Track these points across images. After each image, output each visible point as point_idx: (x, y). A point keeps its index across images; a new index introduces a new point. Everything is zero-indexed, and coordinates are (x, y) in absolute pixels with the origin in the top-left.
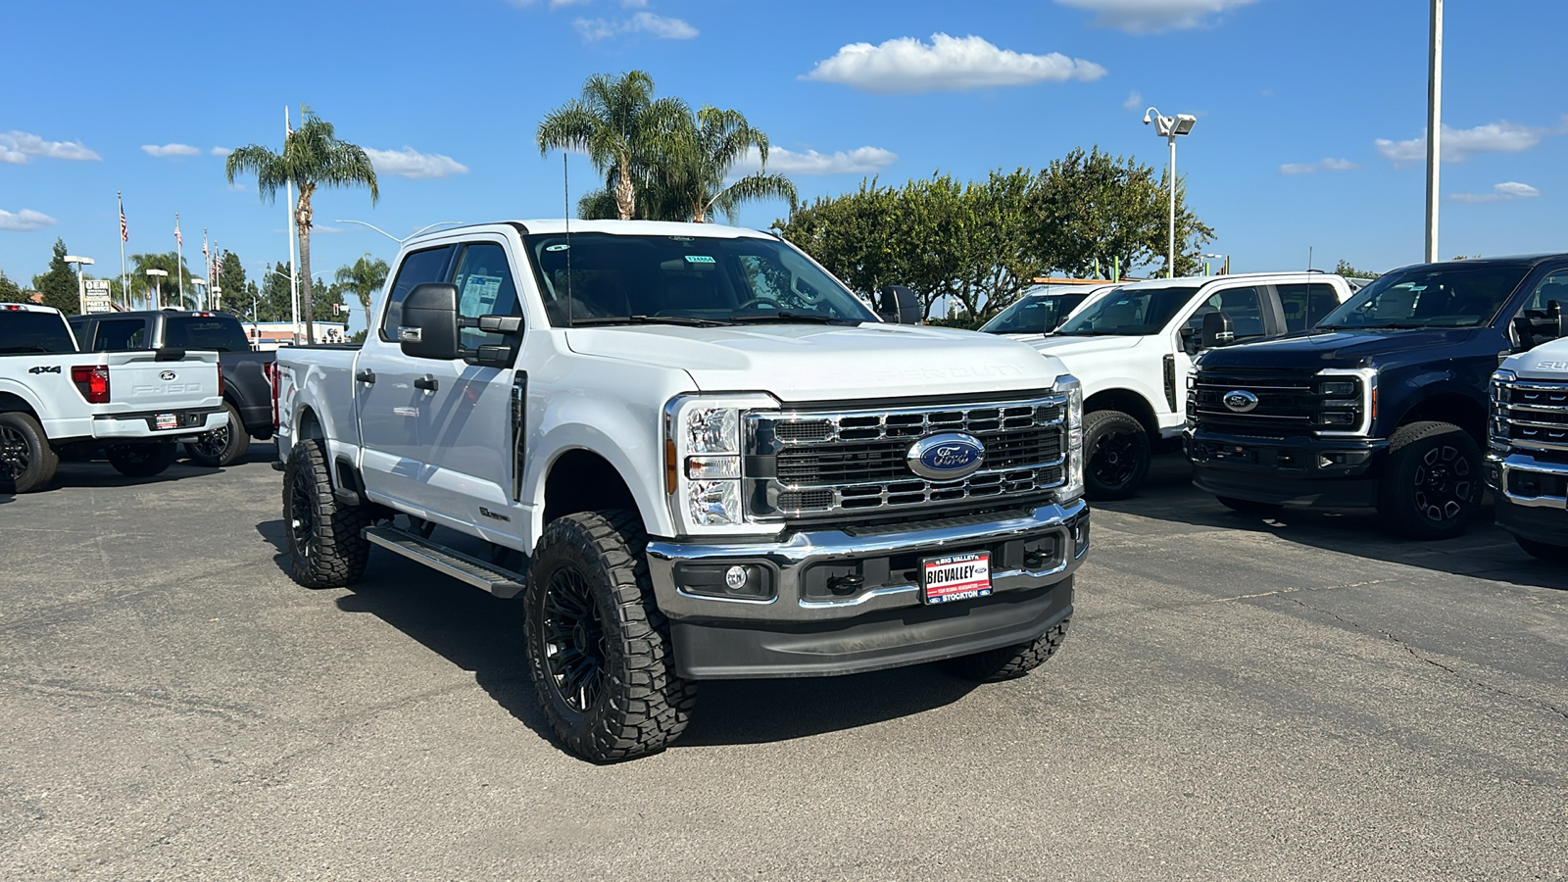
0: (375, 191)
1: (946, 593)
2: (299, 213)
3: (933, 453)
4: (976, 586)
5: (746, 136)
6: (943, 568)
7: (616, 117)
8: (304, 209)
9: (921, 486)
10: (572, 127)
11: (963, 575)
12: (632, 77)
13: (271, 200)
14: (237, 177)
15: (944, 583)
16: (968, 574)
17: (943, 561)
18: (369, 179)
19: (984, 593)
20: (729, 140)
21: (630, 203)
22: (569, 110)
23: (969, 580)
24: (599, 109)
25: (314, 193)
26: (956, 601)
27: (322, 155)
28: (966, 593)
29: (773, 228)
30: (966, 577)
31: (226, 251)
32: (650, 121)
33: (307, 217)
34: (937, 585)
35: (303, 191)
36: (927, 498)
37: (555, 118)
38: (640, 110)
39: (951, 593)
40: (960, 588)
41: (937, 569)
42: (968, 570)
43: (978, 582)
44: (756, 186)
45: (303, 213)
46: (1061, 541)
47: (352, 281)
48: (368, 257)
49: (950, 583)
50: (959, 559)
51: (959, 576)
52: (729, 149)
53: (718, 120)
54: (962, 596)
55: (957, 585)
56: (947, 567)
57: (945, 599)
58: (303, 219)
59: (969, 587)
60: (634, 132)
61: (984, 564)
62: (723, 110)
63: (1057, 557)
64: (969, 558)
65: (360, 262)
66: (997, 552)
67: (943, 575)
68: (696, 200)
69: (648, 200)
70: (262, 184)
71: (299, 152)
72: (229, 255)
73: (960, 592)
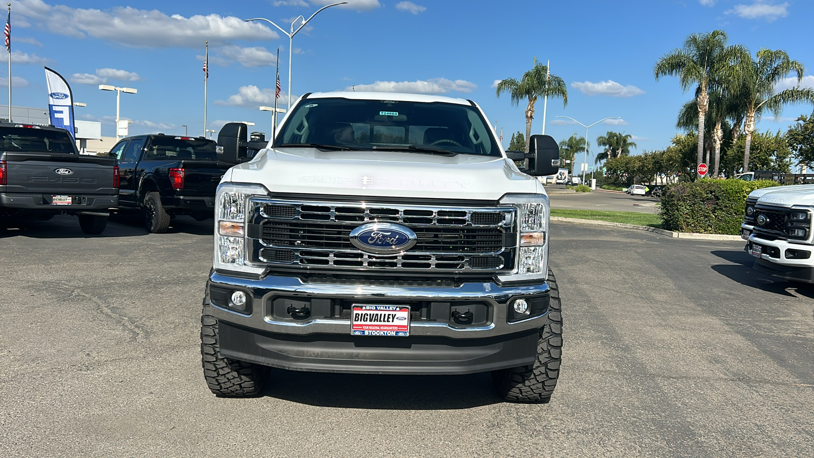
0: (566, 100)
1: (369, 330)
2: (528, 112)
3: (368, 235)
4: (396, 328)
5: (788, 65)
6: (369, 312)
7: (702, 56)
8: (530, 110)
9: (361, 256)
10: (674, 65)
11: (386, 319)
12: (714, 34)
13: (517, 104)
14: (501, 94)
15: (368, 323)
16: (391, 320)
17: (368, 308)
18: (563, 94)
19: (401, 334)
20: (776, 68)
21: (706, 105)
22: (673, 54)
23: (391, 323)
24: (693, 53)
25: (536, 102)
26: (376, 337)
27: (541, 83)
28: (385, 332)
29: (798, 120)
30: (388, 321)
31: (518, 132)
32: (722, 58)
33: (531, 114)
34: (362, 323)
35: (530, 100)
36: (365, 264)
37: (665, 59)
38: (716, 52)
39: (372, 330)
40: (382, 328)
41: (364, 312)
42: (391, 316)
43: (399, 326)
44: (792, 95)
45: (529, 112)
46: (490, 309)
47: (566, 148)
48: (576, 135)
49: (373, 323)
50: (382, 308)
51: (382, 319)
52: (775, 74)
53: (769, 57)
54: (382, 333)
55: (380, 326)
56: (372, 312)
57: (366, 333)
58: (529, 115)
59: (391, 328)
60: (711, 64)
61: (405, 314)
62: (773, 50)
63: (487, 320)
64: (391, 309)
65: (571, 139)
66: (417, 307)
67: (368, 317)
68: (750, 104)
69: (718, 104)
70: (513, 97)
71: (529, 81)
72: (520, 134)
73: (380, 330)
